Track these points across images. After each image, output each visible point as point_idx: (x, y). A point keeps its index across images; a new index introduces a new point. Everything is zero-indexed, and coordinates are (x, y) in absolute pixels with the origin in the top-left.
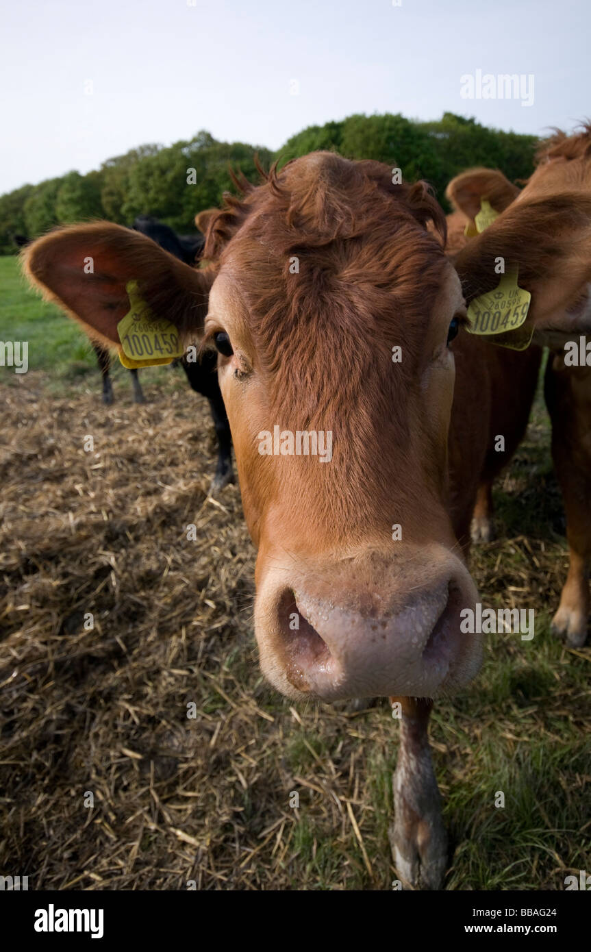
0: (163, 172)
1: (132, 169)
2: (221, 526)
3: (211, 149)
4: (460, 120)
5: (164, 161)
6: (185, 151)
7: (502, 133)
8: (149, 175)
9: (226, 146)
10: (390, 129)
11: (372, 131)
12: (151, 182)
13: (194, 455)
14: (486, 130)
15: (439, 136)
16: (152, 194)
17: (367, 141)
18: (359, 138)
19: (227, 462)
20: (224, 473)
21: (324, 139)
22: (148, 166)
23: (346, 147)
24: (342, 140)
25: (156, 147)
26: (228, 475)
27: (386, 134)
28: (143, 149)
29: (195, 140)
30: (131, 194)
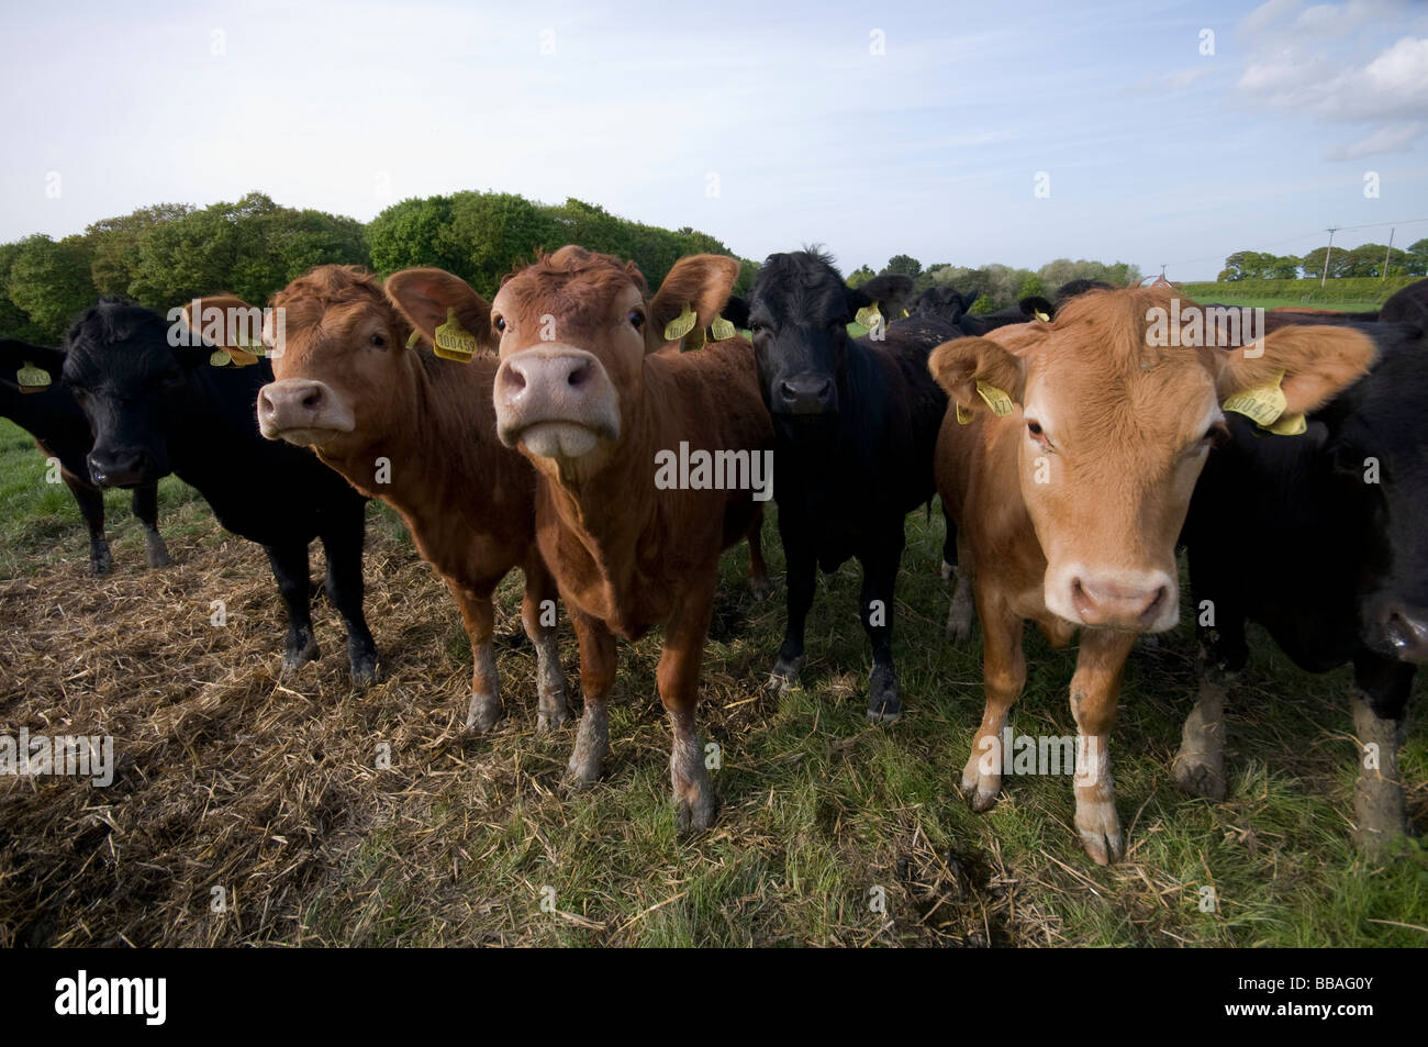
0: (196, 242)
1: (144, 236)
2: (299, 722)
3: (272, 217)
4: (586, 208)
5: (197, 229)
6: (230, 217)
7: (630, 224)
8: (171, 245)
9: (293, 214)
10: (510, 211)
11: (489, 211)
12: (176, 254)
13: (251, 630)
14: (614, 219)
15: (567, 222)
16: (179, 269)
17: (484, 220)
18: (474, 217)
19: (304, 631)
20: (300, 648)
21: (430, 215)
22: (169, 233)
23: (458, 225)
24: (453, 219)
25: (182, 209)
26: (307, 649)
27: (506, 215)
28: (160, 211)
29: (243, 204)
30: (143, 270)
